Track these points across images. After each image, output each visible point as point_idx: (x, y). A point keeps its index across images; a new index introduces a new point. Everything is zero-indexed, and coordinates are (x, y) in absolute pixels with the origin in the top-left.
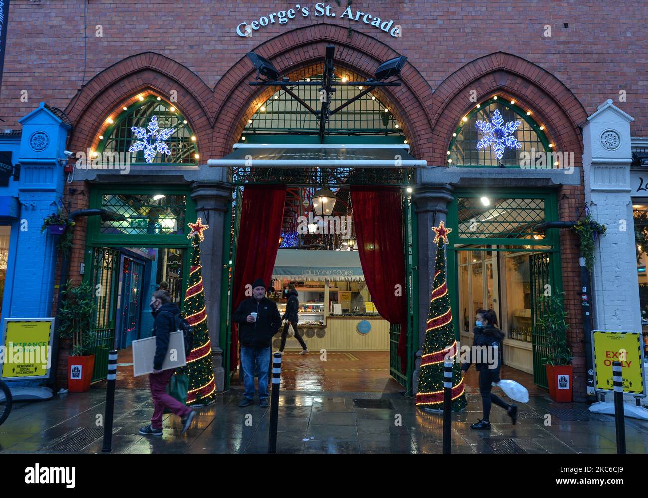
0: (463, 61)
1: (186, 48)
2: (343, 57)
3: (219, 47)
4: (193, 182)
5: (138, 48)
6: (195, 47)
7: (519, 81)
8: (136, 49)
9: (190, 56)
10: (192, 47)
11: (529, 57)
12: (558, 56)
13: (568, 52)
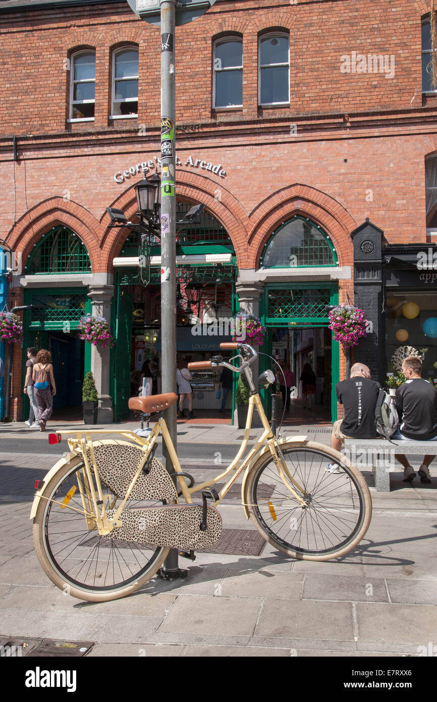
0: (270, 192)
1: (81, 192)
2: (187, 193)
3: (103, 191)
4: (89, 285)
5: (49, 194)
6: (87, 191)
7: (310, 204)
8: (48, 195)
9: (83, 198)
10: (84, 191)
11: (317, 187)
12: (339, 184)
13: (346, 180)
